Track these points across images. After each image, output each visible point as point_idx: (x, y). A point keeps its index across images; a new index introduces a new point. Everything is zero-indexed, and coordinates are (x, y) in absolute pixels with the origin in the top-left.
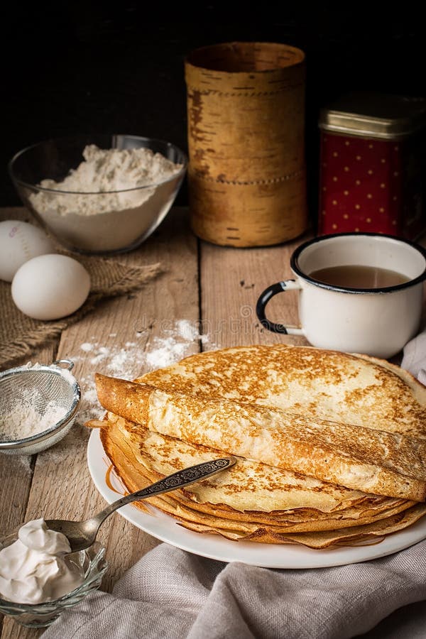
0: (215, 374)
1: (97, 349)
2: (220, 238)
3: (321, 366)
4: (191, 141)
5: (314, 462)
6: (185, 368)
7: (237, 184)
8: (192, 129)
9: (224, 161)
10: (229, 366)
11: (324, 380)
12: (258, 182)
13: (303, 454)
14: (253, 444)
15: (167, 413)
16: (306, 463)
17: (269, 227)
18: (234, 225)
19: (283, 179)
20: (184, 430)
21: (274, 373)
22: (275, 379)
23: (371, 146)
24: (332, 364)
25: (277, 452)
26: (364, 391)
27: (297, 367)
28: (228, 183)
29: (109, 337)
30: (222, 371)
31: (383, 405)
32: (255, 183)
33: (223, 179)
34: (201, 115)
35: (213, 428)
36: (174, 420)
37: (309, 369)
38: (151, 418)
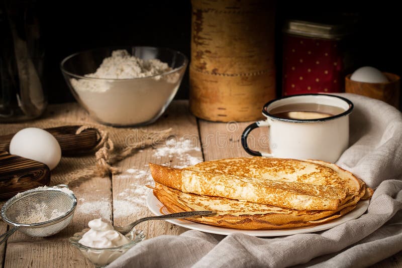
0: (217, 171)
1: (138, 172)
2: (213, 116)
3: (282, 165)
4: (193, 46)
5: (277, 195)
6: (199, 168)
7: (226, 76)
8: (195, 37)
9: (217, 59)
10: (226, 167)
11: (284, 172)
12: (241, 75)
13: (271, 192)
14: (242, 191)
15: (192, 181)
16: (273, 196)
17: (247, 108)
18: (222, 106)
19: (259, 73)
20: (203, 187)
21: (254, 170)
22: (254, 173)
23: (318, 44)
24: (289, 164)
25: (256, 192)
26: (309, 175)
27: (268, 167)
28: (220, 75)
29: (144, 167)
30: (222, 170)
31: (320, 180)
32: (239, 75)
33: (216, 72)
34: (202, 27)
35: (220, 184)
36: (197, 183)
37: (275, 167)
38: (183, 183)
